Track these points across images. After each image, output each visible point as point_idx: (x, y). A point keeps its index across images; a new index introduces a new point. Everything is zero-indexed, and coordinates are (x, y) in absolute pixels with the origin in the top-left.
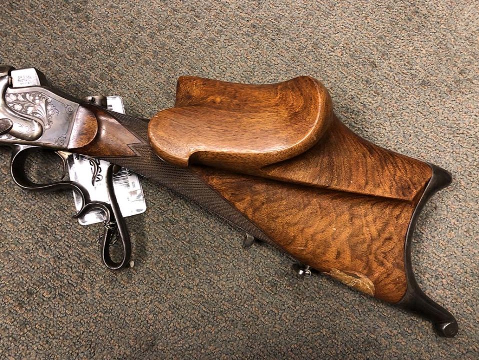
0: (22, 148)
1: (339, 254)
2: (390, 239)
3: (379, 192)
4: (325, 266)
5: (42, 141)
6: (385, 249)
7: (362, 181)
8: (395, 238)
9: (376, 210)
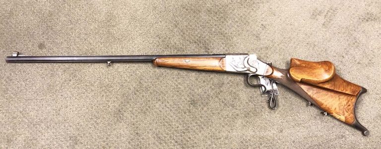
0: (251, 74)
1: (335, 109)
2: (350, 105)
3: (347, 92)
4: (331, 112)
5: (257, 73)
6: (348, 108)
7: (343, 89)
8: (351, 105)
9: (346, 97)
